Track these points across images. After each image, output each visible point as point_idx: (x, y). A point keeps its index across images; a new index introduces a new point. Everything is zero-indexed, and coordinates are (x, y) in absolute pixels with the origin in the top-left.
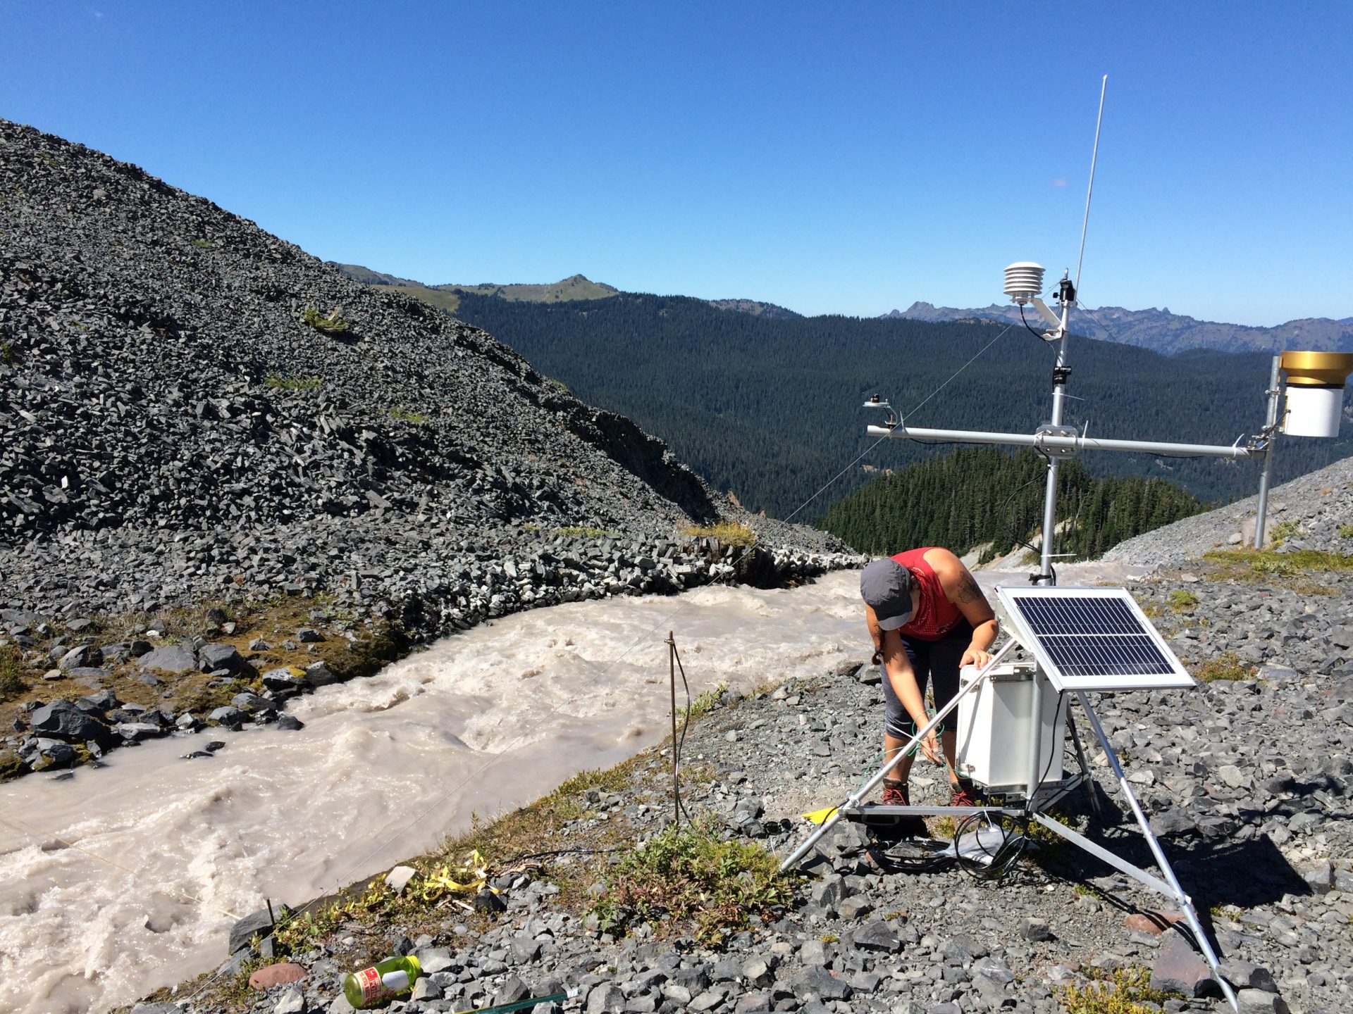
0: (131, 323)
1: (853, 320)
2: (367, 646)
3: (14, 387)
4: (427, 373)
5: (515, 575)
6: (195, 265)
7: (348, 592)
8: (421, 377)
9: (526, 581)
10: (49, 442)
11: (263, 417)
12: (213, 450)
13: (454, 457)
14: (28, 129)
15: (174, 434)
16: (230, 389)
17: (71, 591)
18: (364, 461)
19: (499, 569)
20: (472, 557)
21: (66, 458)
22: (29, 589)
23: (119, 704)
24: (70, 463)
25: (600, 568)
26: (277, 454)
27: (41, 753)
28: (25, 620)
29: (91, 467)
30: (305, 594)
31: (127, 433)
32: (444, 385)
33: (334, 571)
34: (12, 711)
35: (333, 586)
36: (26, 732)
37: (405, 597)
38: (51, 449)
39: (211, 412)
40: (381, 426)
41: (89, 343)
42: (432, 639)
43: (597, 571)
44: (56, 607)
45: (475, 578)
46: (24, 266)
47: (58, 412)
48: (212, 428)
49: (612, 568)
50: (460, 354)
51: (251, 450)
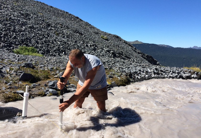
0: (76, 33)
1: (183, 48)
2: (123, 80)
3: (57, 38)
4: (119, 46)
5: (150, 72)
6: (85, 28)
7: (117, 70)
8: (118, 47)
9: (152, 73)
10: (62, 47)
11: (95, 47)
12: (87, 51)
13: (126, 57)
14: (63, 11)
15: (81, 48)
16: (90, 43)
17: (62, 63)
18: (111, 56)
19: (147, 70)
20: (141, 67)
21: (64, 49)
22: (54, 62)
23: (70, 84)
24: (65, 50)
25: (168, 73)
26: (97, 53)
27: (50, 92)
28: (52, 67)
29: (68, 51)
30: (108, 69)
31: (74, 47)
32: (122, 48)
33: (114, 66)
34: (45, 82)
35: (114, 69)
36: (47, 87)
37: (129, 72)
38: (62, 48)
39: (87, 46)
40: (114, 50)
41: (69, 34)
42: (135, 82)
43: (167, 73)
44: (59, 65)
45: (142, 71)
46: (61, 23)
47: (64, 43)
48: (87, 48)
49: (171, 73)
50: (124, 44)
51: (93, 52)
